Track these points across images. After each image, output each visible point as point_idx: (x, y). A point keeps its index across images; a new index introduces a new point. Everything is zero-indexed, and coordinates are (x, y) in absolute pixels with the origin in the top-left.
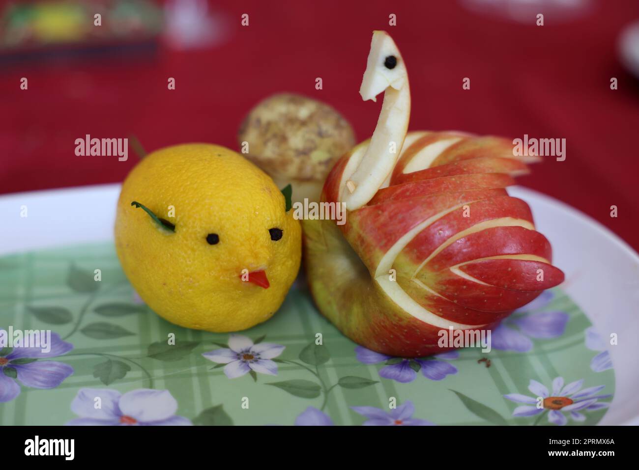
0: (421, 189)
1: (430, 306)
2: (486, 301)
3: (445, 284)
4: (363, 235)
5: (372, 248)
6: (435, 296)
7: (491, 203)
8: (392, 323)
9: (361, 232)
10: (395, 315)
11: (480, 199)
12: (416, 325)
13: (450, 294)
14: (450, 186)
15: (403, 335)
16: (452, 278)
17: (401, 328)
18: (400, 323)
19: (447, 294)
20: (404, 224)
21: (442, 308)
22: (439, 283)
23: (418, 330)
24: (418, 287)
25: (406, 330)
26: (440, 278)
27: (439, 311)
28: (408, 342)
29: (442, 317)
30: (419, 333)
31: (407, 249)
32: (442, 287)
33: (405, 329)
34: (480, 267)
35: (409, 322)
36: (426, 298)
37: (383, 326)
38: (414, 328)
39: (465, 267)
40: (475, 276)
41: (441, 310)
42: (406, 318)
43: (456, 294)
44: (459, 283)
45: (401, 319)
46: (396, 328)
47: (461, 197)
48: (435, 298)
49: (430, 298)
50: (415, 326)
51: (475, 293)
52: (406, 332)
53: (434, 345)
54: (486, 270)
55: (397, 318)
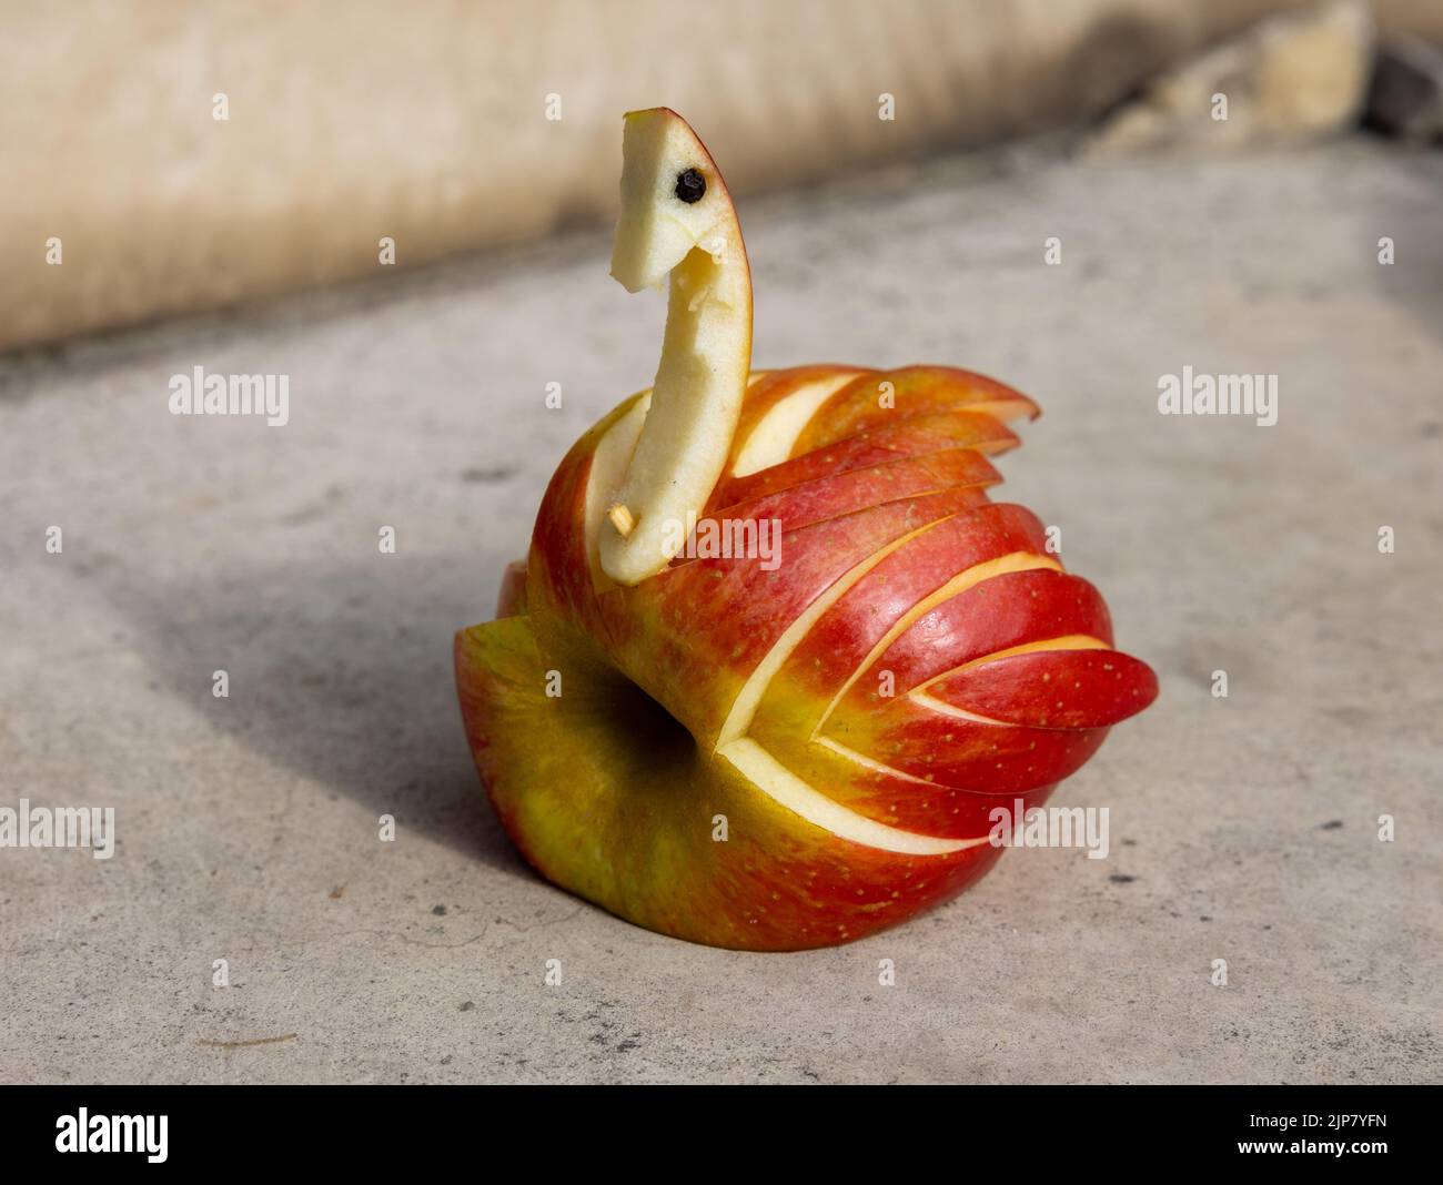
0: (806, 505)
1: (865, 801)
2: (999, 766)
3: (899, 738)
4: (679, 640)
5: (708, 671)
6: (877, 774)
7: (977, 520)
8: (776, 861)
9: (672, 634)
10: (784, 837)
11: (951, 513)
12: (840, 854)
13: (915, 761)
14: (873, 490)
15: (808, 889)
16: (915, 718)
17: (799, 868)
18: (799, 856)
19: (907, 761)
20: (788, 595)
21: (897, 803)
22: (885, 737)
23: (846, 869)
24: (831, 755)
25: (814, 874)
26: (885, 725)
27: (888, 813)
28: (819, 905)
29: (896, 826)
30: (847, 877)
31: (795, 662)
32: (893, 747)
33: (810, 868)
34: (978, 681)
35: (821, 849)
36: (855, 784)
37: (751, 874)
38: (834, 863)
39: (941, 688)
40: (969, 706)
41: (893, 808)
42: (815, 839)
43: (929, 759)
44: (934, 729)
45: (799, 846)
46: (786, 871)
47: (909, 511)
48: (878, 779)
49: (866, 781)
50: (836, 858)
51: (975, 749)
52: (815, 880)
53: (883, 904)
54: (993, 687)
55: (789, 845)
